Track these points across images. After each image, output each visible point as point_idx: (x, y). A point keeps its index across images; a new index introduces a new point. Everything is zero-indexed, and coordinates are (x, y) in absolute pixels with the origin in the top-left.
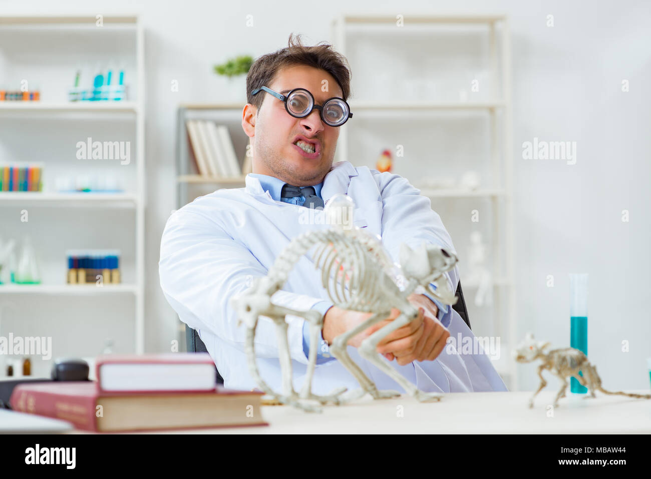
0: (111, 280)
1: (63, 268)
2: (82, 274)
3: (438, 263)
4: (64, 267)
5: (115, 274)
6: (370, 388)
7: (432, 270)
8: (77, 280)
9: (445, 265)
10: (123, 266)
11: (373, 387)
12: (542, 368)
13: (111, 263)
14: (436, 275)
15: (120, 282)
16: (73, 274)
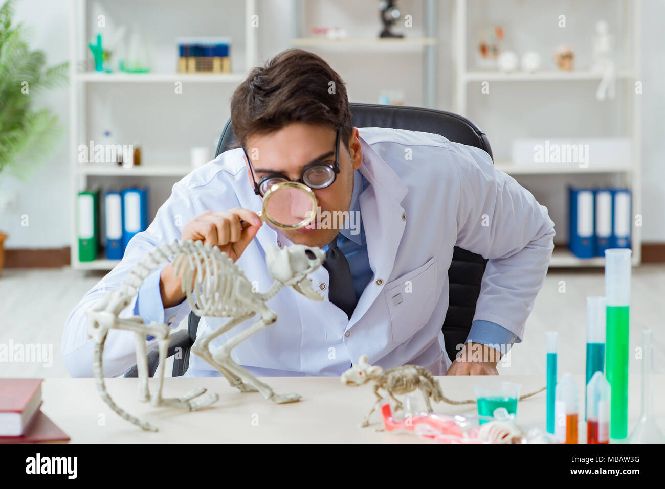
0: (222, 68)
1: (172, 56)
2: (192, 62)
3: (300, 267)
4: (174, 53)
5: (226, 62)
6: (236, 382)
7: (294, 274)
8: (187, 68)
9: (309, 267)
10: (234, 53)
11: (239, 382)
12: (377, 388)
13: (222, 51)
14: (298, 278)
15: (231, 71)
16: (183, 62)
